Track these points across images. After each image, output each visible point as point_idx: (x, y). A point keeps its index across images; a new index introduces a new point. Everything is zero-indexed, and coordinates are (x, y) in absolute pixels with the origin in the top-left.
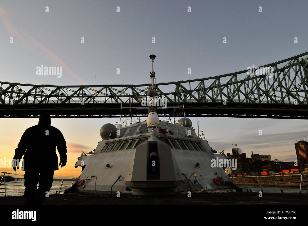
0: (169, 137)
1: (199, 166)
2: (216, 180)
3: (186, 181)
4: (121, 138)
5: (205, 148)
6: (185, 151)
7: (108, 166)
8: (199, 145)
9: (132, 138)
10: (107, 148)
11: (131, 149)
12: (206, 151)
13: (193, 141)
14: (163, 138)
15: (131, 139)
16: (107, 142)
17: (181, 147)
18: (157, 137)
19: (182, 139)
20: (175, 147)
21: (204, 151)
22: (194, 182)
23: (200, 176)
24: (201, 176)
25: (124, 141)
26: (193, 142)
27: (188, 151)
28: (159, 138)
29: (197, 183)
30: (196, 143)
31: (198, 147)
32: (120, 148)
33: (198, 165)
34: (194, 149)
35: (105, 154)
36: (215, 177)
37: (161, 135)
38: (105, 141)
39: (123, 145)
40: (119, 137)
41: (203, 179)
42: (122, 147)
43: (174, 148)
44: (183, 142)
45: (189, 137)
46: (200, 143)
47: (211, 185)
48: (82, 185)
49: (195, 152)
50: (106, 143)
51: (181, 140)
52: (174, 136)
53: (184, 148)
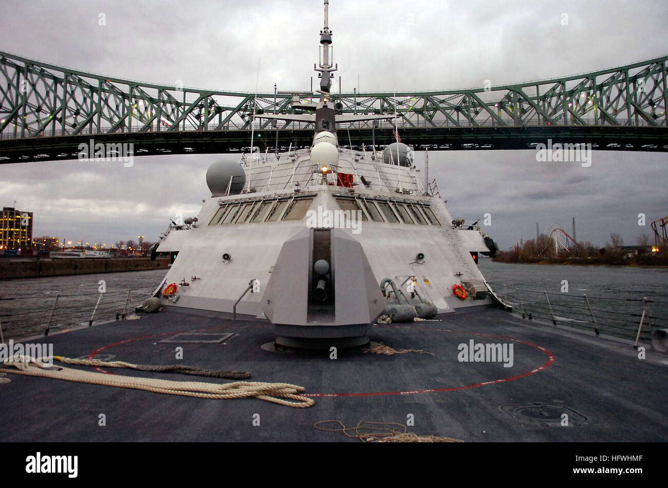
0: (360, 195)
1: (424, 260)
2: (459, 287)
3: (393, 293)
4: (253, 195)
5: (438, 217)
6: (395, 226)
7: (226, 257)
8: (426, 210)
9: (277, 197)
10: (222, 215)
11: (275, 220)
12: (440, 225)
13: (413, 201)
14: (345, 197)
15: (275, 199)
16: (223, 202)
17: (387, 218)
18: (334, 196)
19: (390, 199)
20: (372, 218)
21: (437, 225)
22: (411, 294)
23: (423, 282)
24: (426, 281)
25: (260, 201)
26: (413, 204)
27: (401, 226)
28: (338, 198)
29: (416, 297)
30: (419, 207)
31: (425, 216)
32: (251, 217)
33: (420, 256)
34: (415, 221)
35: (218, 229)
36: (457, 282)
37: (343, 190)
38: (218, 199)
39: (259, 210)
40: (249, 192)
41: (430, 286)
42: (256, 215)
43: (371, 221)
44: (391, 204)
45: (404, 194)
46: (429, 205)
47: (446, 299)
48: (172, 295)
49: (417, 227)
50: (221, 205)
51: (386, 201)
52: (370, 193)
53: (393, 219)
